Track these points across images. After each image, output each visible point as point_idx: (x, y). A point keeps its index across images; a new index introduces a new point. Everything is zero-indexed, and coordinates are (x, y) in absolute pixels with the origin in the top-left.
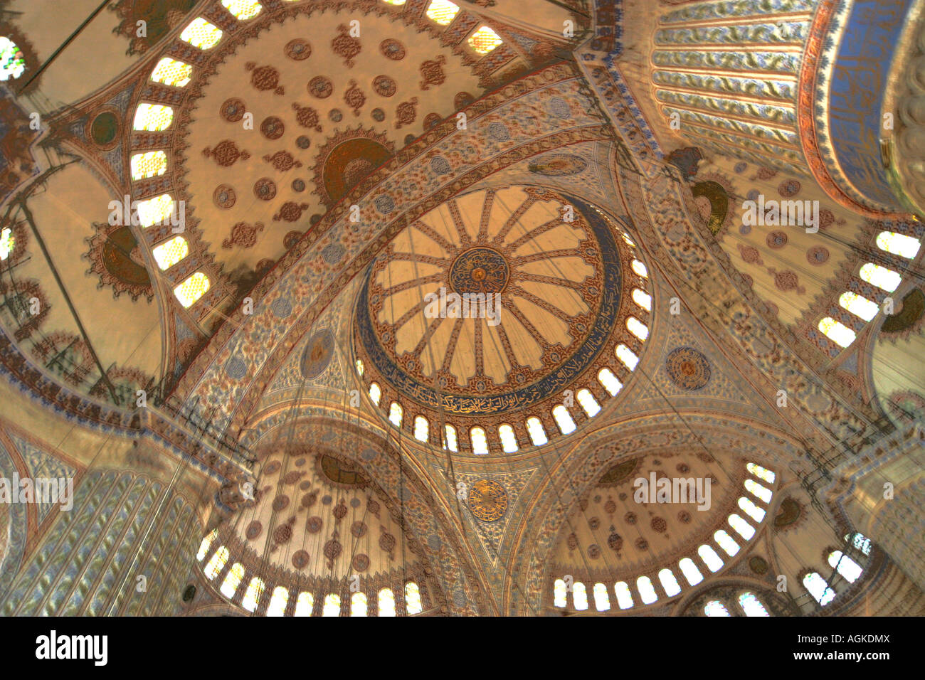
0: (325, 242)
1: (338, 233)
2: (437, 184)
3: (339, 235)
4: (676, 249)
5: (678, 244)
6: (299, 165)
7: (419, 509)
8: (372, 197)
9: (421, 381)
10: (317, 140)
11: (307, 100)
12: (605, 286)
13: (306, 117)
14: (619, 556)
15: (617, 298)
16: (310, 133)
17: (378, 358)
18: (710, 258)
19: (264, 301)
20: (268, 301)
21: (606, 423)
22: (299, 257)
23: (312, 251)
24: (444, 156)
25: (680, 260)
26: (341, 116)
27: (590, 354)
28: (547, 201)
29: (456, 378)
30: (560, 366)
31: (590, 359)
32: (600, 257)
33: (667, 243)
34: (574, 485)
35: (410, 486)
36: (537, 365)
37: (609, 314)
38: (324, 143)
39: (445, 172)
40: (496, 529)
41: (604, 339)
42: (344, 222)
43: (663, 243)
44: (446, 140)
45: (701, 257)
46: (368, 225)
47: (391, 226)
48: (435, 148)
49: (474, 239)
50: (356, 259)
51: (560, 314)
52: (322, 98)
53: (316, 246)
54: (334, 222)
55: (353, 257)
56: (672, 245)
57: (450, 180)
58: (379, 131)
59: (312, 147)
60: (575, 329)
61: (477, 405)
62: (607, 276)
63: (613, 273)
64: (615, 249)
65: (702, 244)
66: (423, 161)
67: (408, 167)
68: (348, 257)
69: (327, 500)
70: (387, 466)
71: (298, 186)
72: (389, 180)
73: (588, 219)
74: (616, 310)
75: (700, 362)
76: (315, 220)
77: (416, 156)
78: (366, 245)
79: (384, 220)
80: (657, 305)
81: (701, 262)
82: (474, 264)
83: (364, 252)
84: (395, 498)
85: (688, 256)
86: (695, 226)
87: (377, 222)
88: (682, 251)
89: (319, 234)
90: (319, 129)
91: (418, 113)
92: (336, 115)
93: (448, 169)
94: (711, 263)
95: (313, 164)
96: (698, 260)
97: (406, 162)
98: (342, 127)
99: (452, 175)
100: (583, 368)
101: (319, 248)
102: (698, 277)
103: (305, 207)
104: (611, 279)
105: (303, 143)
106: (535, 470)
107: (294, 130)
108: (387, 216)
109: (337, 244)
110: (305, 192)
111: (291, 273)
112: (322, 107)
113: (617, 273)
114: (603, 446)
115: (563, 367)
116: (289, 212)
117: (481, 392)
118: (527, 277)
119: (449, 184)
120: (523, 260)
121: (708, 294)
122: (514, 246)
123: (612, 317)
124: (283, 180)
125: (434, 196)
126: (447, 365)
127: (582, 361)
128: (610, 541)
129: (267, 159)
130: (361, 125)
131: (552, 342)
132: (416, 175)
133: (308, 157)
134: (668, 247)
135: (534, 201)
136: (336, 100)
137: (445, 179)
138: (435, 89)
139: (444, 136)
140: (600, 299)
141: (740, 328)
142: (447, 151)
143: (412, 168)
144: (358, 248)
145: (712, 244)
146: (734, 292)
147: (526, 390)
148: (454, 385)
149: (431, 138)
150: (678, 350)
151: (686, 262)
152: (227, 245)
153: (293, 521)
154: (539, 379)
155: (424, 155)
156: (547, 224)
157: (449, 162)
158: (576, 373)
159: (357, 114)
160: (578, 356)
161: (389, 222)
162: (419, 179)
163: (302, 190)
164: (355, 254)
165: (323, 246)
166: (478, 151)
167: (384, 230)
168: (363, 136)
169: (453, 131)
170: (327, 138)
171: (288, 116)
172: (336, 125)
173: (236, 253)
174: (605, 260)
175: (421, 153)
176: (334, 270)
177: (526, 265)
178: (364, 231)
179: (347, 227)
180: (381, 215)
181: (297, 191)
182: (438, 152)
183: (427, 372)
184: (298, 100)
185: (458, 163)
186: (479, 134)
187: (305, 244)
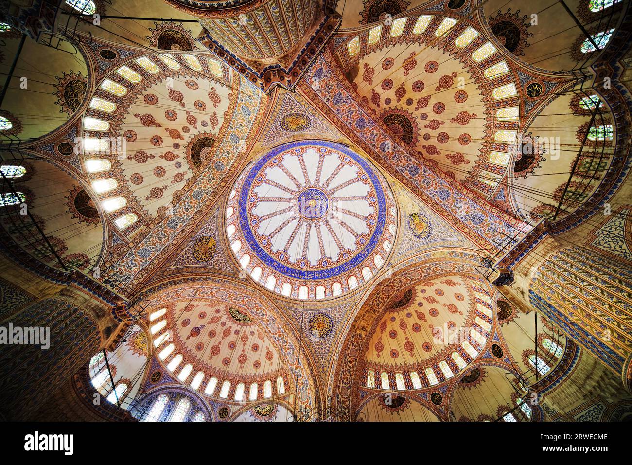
0: (366, 118)
2: (403, 171)
3: (369, 126)
4: (381, 294)
6: (398, 101)
7: (191, 207)
9: (252, 187)
10: (411, 109)
11: (432, 102)
12: (331, 269)
14: (188, 338)
15: (328, 277)
16: (415, 105)
17: (265, 159)
18: (381, 310)
19: (342, 88)
20: (342, 90)
21: (270, 298)
22: (359, 105)
23: (362, 112)
24: (420, 172)
25: (376, 298)
26: (424, 119)
27: (293, 275)
28: (366, 227)
29: (256, 207)
30: (279, 262)
31: (290, 276)
32: (345, 261)
34: (228, 295)
35: (205, 198)
36: (274, 249)
37: (318, 276)
38: (410, 112)
39: (411, 174)
40: (191, 260)
41: (304, 278)
42: (375, 128)
44: (429, 171)
45: (380, 306)
46: (374, 140)
47: (374, 151)
48: (423, 167)
49: (333, 196)
51: (305, 252)
52: (433, 109)
53: (364, 114)
54: (375, 122)
55: (359, 134)
56: (382, 291)
57: (408, 177)
58: (419, 138)
59: (408, 107)
60: (301, 262)
62: (336, 268)
63: (340, 270)
65: (385, 304)
66: (414, 162)
67: (408, 155)
68: (358, 131)
69: (176, 146)
70: (214, 179)
71: (388, 101)
72: (398, 147)
73: (364, 249)
74: (322, 278)
75: (327, 330)
76: (374, 112)
77: (415, 158)
78: (365, 140)
79: (377, 148)
80: (340, 298)
83: (361, 140)
84: (193, 190)
85: (379, 300)
86: (392, 298)
88: (380, 296)
89: (369, 115)
90: (417, 109)
91: (434, 155)
92: (424, 117)
93: (413, 175)
94: (378, 312)
95: (399, 108)
96: (378, 306)
97: (410, 154)
98: (418, 120)
99: (411, 178)
100: (284, 274)
101: (363, 116)
103: (379, 106)
104: (336, 270)
105: (409, 102)
106: (230, 270)
107: (416, 96)
108: (379, 149)
109: (365, 125)
110: (385, 105)
111: (353, 102)
112: (429, 110)
113: (341, 272)
114: (257, 302)
115: (279, 264)
116: (376, 98)
117: (251, 224)
119: (405, 177)
120: (327, 224)
121: (365, 317)
122: (333, 217)
123: (317, 278)
124: (391, 94)
125: (396, 171)
126: (262, 200)
127: (287, 272)
128: (195, 328)
129: (403, 84)
130: (420, 129)
131: (289, 252)
132: (405, 160)
133: (402, 105)
134: (381, 289)
135: (364, 220)
136: (432, 116)
137: (407, 174)
138: (449, 161)
139: (431, 170)
140: (323, 269)
141: (356, 339)
142: (423, 173)
143: (408, 158)
144: (363, 136)
145: (387, 308)
146: (369, 328)
147: (260, 248)
148: (252, 207)
149: (427, 163)
150: (327, 316)
151: (376, 301)
152: (366, 65)
153: (159, 125)
154: (269, 254)
156: (352, 230)
157: (418, 175)
158: (280, 271)
159: (426, 127)
160: (288, 269)
162: (403, 162)
163: (386, 103)
164: (360, 136)
165: (364, 118)
166: (429, 188)
167: (372, 149)
168: (414, 131)
169: (435, 174)
170: (412, 114)
171: (424, 94)
172: (419, 117)
173: (362, 71)
174: (345, 264)
175: (418, 161)
176: (353, 125)
177: (325, 226)
178: (371, 139)
179: (373, 129)
180: (379, 146)
181: (385, 101)
182: (421, 168)
183: (256, 190)
184: (432, 98)
185: (418, 179)
186: (439, 186)
187: (365, 108)
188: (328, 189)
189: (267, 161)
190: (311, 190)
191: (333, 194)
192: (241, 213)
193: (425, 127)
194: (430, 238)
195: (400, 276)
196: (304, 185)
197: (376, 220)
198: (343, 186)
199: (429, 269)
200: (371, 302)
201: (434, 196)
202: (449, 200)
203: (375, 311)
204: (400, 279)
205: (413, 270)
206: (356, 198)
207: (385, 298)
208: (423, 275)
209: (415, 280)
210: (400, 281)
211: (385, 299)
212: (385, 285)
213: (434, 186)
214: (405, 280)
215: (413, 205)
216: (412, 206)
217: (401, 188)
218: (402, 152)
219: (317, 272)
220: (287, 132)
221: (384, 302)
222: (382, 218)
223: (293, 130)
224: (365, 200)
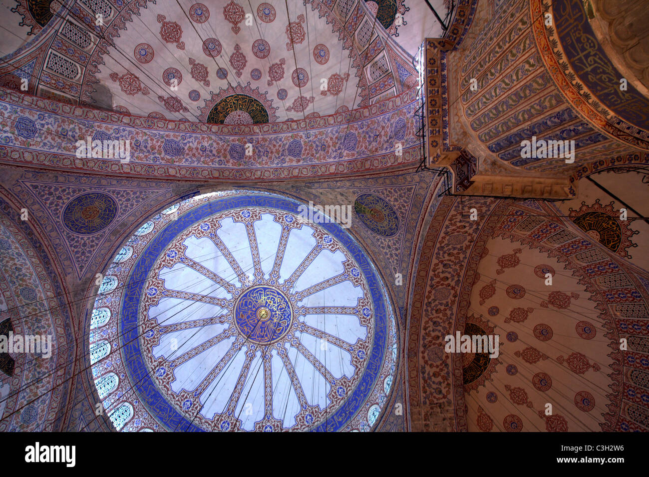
0: (174, 136)
1: (190, 140)
2: (283, 161)
3: (189, 142)
4: (427, 368)
5: (431, 366)
6: (207, 84)
8: (233, 140)
9: (145, 353)
10: (232, 79)
11: (247, 49)
12: (355, 393)
13: (238, 59)
15: (356, 408)
16: (231, 71)
17: (131, 299)
18: (451, 397)
19: (96, 124)
20: (99, 126)
22: (149, 127)
23: (161, 133)
24: (302, 143)
25: (425, 381)
26: (259, 78)
28: (355, 286)
29: (174, 379)
32: (365, 363)
33: (423, 358)
36: (248, 426)
37: (340, 420)
38: (234, 85)
39: (295, 156)
42: (200, 138)
43: (421, 355)
44: (312, 132)
45: (444, 391)
46: (214, 155)
47: (227, 169)
48: (301, 133)
49: (281, 281)
50: (184, 167)
51: (301, 396)
52: (257, 56)
53: (167, 133)
54: (194, 131)
55: (183, 163)
56: (426, 362)
57: (294, 163)
58: (274, 106)
59: (226, 81)
60: (303, 417)
61: (170, 416)
62: (360, 384)
64: (381, 359)
65: (451, 381)
66: (287, 138)
67: (273, 136)
68: (180, 160)
71: (194, 95)
72: (254, 137)
73: (376, 321)
76: (184, 121)
77: (284, 132)
78: (199, 165)
79: (228, 162)
80: (383, 419)
81: (441, 396)
82: (267, 302)
83: (194, 169)
85: (434, 382)
86: (453, 360)
87: (222, 158)
88: (431, 374)
89: (177, 129)
90: (239, 74)
91: (308, 108)
92: (256, 74)
93: (299, 155)
94: (449, 403)
95: (216, 92)
96: (440, 392)
97: (275, 132)
98: (254, 85)
99: (299, 161)
101: (167, 136)
102: (432, 408)
103: (186, 109)
104: (362, 389)
105: (222, 74)
107: (223, 61)
108: (231, 161)
109: (182, 145)
110: (195, 103)
111: (133, 130)
112: (253, 61)
113: (370, 385)
116: (173, 103)
117: (184, 409)
118: (299, 345)
119: (290, 167)
120: (304, 328)
122: (306, 311)
124: (190, 83)
125: (276, 169)
126: (177, 362)
129: (191, 61)
130: (267, 93)
131: (277, 415)
132: (274, 146)
133: (217, 85)
134: (422, 362)
135: (345, 280)
136: (264, 65)
137: (291, 161)
139: (313, 127)
140: (342, 402)
142: (307, 140)
143: (275, 139)
144: (192, 162)
148: (168, 383)
149: (303, 124)
151: (430, 386)
152: (114, 76)
155: (290, 134)
156: (343, 308)
157: (303, 149)
161: (230, 165)
162: (274, 150)
163: (194, 100)
164: (187, 164)
165: (172, 138)
166: (328, 152)
167: (222, 168)
168: (261, 102)
169: (321, 128)
170: (239, 85)
171: (228, 49)
172: (252, 81)
173: (114, 87)
174: (368, 368)
175: (290, 132)
176: (163, 159)
177: (305, 335)
178: (208, 156)
179: (199, 143)
180: (229, 157)
181: (190, 97)
182: (301, 137)
183: (157, 352)
184: (242, 46)
185: (308, 154)
186: (336, 138)
187: (161, 124)
188: (267, 277)
189: (138, 300)
190: (245, 295)
191: (279, 277)
192: (151, 404)
193: (269, 84)
194: (400, 219)
195: (427, 315)
196: (229, 296)
197: (357, 265)
198: (280, 255)
199: (445, 265)
200: (423, 395)
201: (341, 156)
202: (360, 142)
203: (440, 406)
204: (431, 319)
205: (428, 288)
206: (311, 257)
207: (442, 370)
208: (453, 284)
209: (453, 302)
210: (435, 323)
211: (442, 374)
212: (421, 349)
213: (331, 144)
214: (441, 315)
215: (342, 195)
216: (343, 198)
217: (309, 187)
218: (264, 140)
219: (336, 414)
220: (96, 235)
221: (445, 378)
222: (358, 255)
223: (101, 227)
224: (321, 250)
